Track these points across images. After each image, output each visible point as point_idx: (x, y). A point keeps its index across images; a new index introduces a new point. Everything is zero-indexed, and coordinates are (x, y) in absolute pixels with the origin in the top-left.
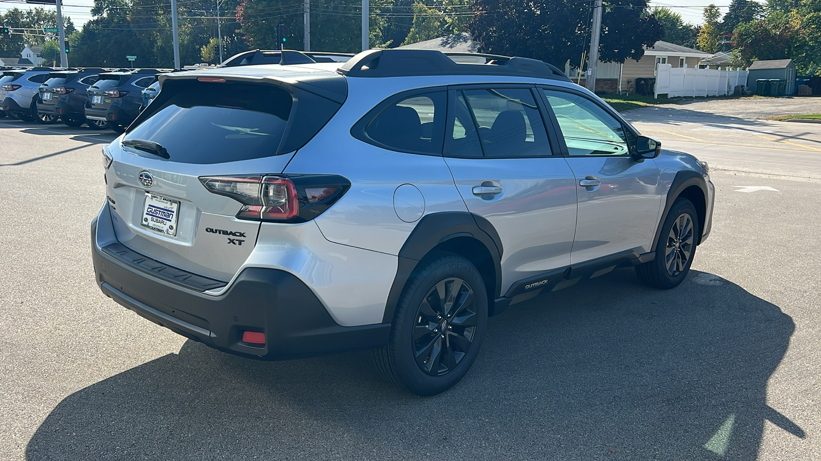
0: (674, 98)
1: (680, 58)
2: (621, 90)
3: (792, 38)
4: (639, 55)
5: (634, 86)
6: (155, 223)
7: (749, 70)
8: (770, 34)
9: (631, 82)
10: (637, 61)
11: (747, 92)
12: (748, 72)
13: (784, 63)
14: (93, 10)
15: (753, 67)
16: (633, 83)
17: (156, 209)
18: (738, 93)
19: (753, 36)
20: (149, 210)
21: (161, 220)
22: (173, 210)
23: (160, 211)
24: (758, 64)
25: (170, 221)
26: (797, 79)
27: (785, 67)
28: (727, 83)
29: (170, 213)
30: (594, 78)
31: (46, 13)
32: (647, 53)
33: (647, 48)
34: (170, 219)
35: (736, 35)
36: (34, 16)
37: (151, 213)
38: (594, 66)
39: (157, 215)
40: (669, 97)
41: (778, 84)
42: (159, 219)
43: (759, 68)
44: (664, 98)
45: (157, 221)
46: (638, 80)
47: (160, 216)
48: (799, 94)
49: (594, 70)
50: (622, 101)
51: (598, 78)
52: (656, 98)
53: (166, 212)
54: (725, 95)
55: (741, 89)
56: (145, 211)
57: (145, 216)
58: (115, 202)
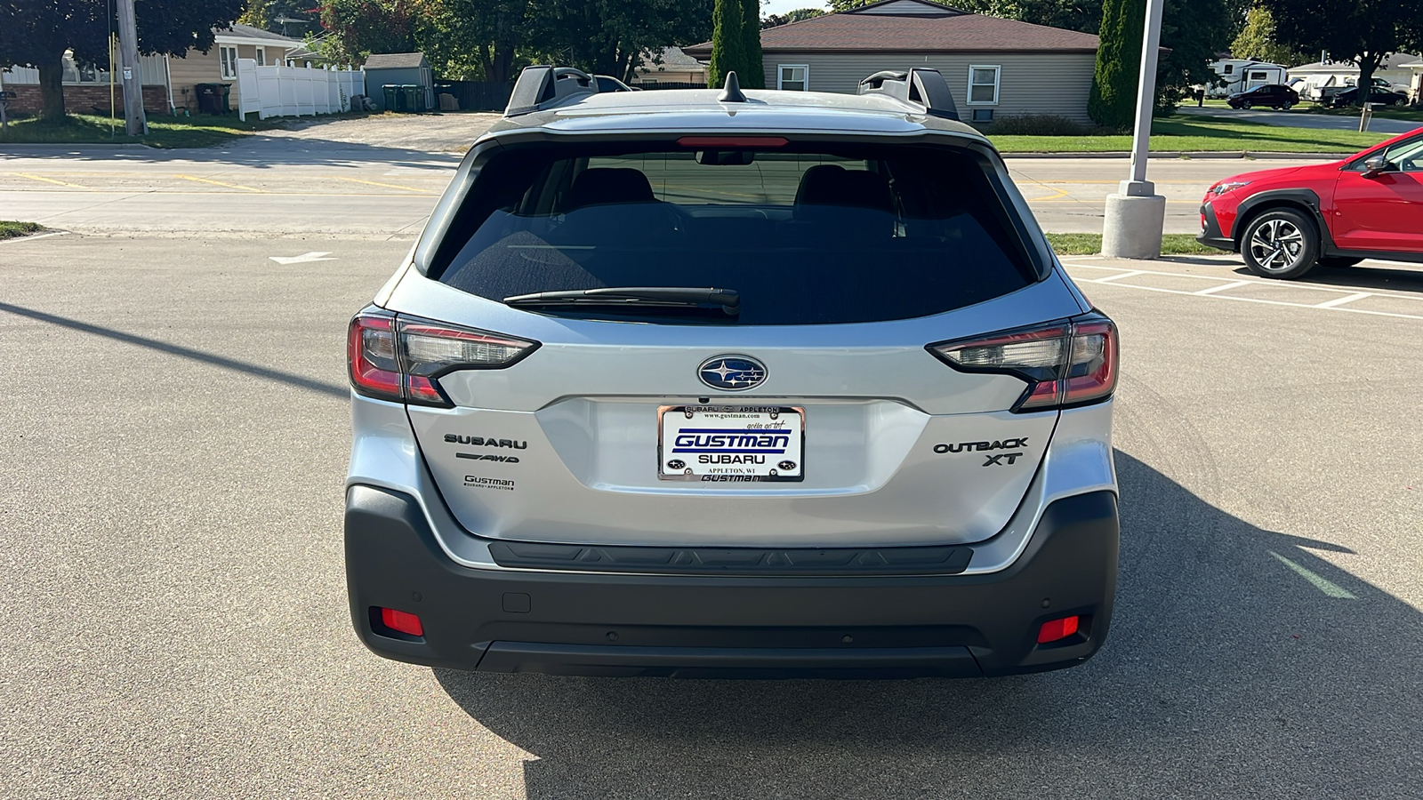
0: (271, 118)
1: (257, 48)
2: (174, 107)
3: (414, 18)
4: (205, 44)
5: (195, 98)
6: (722, 466)
7: (364, 69)
8: (381, 11)
9: (188, 91)
10: (205, 54)
11: (371, 106)
12: (364, 73)
13: (414, 60)
15: (369, 64)
16: (191, 93)
17: (714, 435)
18: (358, 109)
19: (356, 13)
21: (741, 455)
22: (783, 428)
23: (733, 438)
24: (376, 61)
25: (782, 451)
26: (435, 85)
27: (418, 65)
28: (339, 92)
29: (773, 435)
30: (137, 86)
32: (219, 39)
33: (218, 31)
34: (779, 447)
35: (328, 10)
37: (694, 447)
38: (135, 63)
39: (727, 447)
40: (263, 117)
41: (415, 93)
42: (733, 455)
43: (380, 67)
44: (255, 121)
45: (725, 460)
46: (200, 88)
47: (736, 447)
48: (442, 109)
49: (137, 70)
50: (190, 128)
51: (144, 84)
52: (244, 120)
53: (758, 435)
54: (339, 111)
55: (361, 101)
56: (669, 445)
57: (668, 456)
58: (525, 444)
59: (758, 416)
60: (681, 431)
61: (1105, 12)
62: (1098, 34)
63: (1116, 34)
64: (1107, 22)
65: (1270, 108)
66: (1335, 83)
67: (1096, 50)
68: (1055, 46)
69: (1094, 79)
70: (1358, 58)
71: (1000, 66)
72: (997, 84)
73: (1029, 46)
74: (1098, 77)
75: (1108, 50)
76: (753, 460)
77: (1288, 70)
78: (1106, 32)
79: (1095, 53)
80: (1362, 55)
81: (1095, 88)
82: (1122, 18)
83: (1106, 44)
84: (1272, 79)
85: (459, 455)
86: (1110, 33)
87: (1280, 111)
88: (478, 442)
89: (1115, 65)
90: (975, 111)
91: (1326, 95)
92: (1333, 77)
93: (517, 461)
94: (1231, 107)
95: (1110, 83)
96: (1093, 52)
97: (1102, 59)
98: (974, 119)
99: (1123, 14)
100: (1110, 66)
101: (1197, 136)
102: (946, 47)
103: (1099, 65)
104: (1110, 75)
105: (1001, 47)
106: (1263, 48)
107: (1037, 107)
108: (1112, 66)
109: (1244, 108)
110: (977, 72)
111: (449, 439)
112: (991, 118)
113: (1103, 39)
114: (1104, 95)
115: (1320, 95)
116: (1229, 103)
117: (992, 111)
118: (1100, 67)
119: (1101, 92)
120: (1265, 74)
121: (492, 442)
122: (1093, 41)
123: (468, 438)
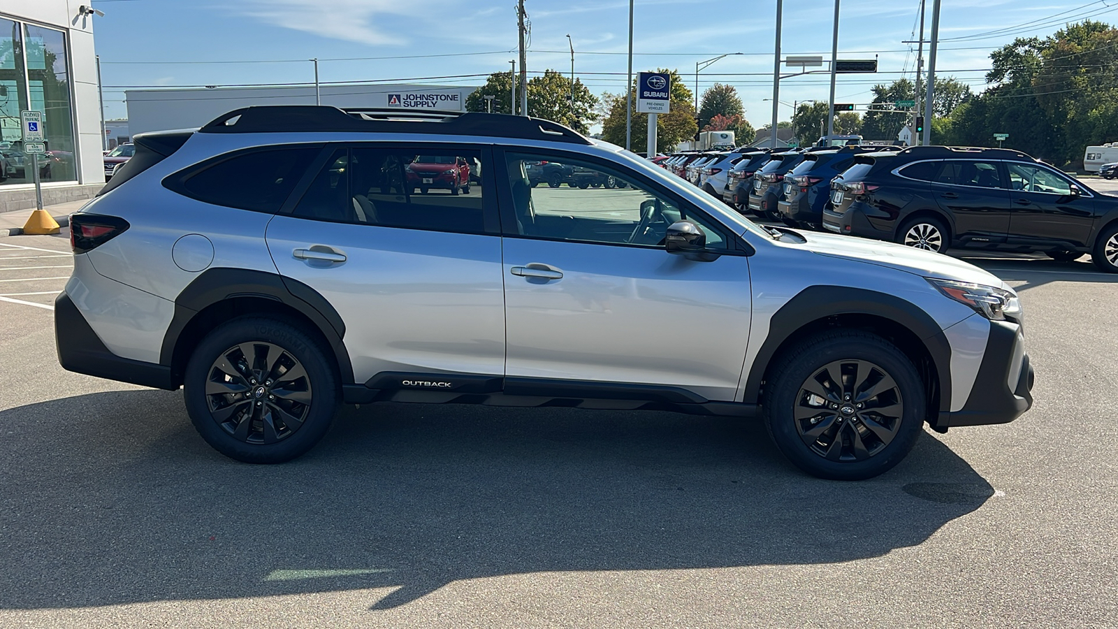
14: (989, 75)
31: (939, 83)
36: (924, 87)
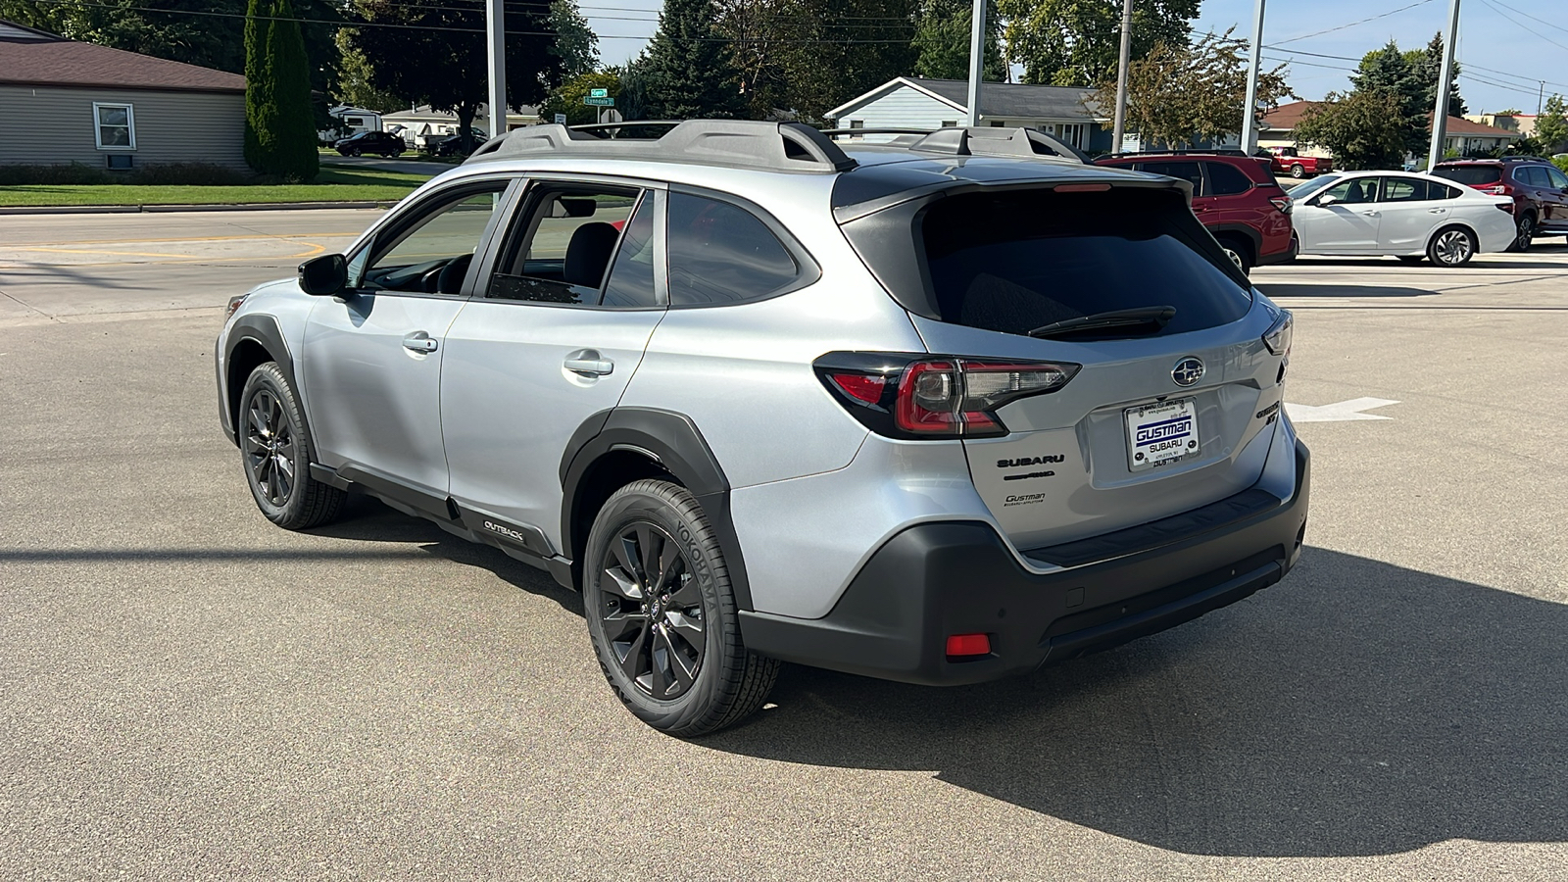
6: (1162, 452)
17: (1155, 428)
20: (1140, 437)
21: (1170, 441)
22: (1187, 415)
23: (1165, 428)
25: (1188, 434)
29: (1183, 422)
34: (1187, 431)
37: (1146, 440)
39: (1162, 436)
42: (1166, 442)
45: (1163, 447)
47: (1167, 435)
53: (1176, 423)
56: (1134, 442)
57: (1135, 450)
58: (1062, 457)
59: (1174, 408)
60: (1139, 428)
61: (248, 48)
62: (244, 74)
63: (265, 73)
64: (252, 60)
65: (379, 156)
66: (430, 131)
67: (245, 91)
68: (193, 84)
69: (247, 123)
70: (456, 107)
71: (131, 105)
72: (131, 125)
73: (161, 83)
74: (251, 120)
75: (258, 91)
76: (1176, 444)
77: (382, 117)
78: (254, 71)
79: (244, 94)
80: (459, 105)
81: (249, 134)
82: (269, 57)
83: (256, 85)
84: (369, 126)
85: (1006, 478)
86: (258, 72)
87: (389, 159)
88: (1026, 462)
89: (270, 108)
90: (109, 157)
91: (430, 143)
92: (427, 125)
93: (1053, 474)
94: (340, 154)
95: (267, 128)
96: (241, 92)
97: (254, 100)
98: (110, 166)
99: (270, 53)
100: (264, 108)
101: (357, 184)
102: (58, 79)
103: (250, 108)
104: (265, 119)
105: (129, 83)
106: (353, 93)
107: (188, 152)
108: (266, 109)
109: (354, 156)
110: (105, 111)
111: (1002, 464)
112: (132, 166)
113: (250, 79)
114: (263, 141)
115: (424, 143)
116: (338, 150)
117: (131, 157)
118: (252, 109)
119: (258, 137)
120: (361, 121)
121: (1037, 460)
122: (239, 81)
123: (1018, 460)
